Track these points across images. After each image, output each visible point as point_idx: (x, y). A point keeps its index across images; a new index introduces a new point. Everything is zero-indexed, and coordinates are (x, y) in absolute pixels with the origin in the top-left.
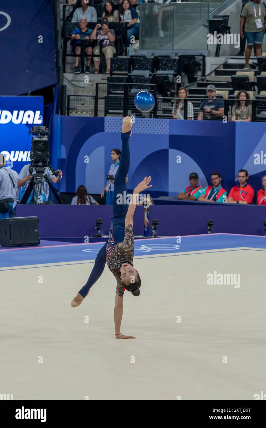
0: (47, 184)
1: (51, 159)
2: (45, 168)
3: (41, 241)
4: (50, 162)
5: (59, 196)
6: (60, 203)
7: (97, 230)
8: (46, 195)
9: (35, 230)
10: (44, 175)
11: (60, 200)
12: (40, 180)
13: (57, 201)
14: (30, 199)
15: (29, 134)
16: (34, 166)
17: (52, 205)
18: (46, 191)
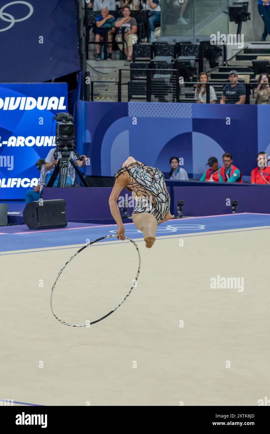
0: (73, 168)
1: (76, 143)
2: (70, 152)
3: (68, 223)
4: (75, 146)
5: (85, 179)
6: (86, 186)
7: (123, 212)
8: (71, 179)
9: (62, 213)
10: (69, 159)
11: (86, 183)
12: (66, 164)
13: (84, 185)
14: (56, 182)
15: (53, 121)
16: (59, 151)
17: (78, 188)
18: (72, 174)
